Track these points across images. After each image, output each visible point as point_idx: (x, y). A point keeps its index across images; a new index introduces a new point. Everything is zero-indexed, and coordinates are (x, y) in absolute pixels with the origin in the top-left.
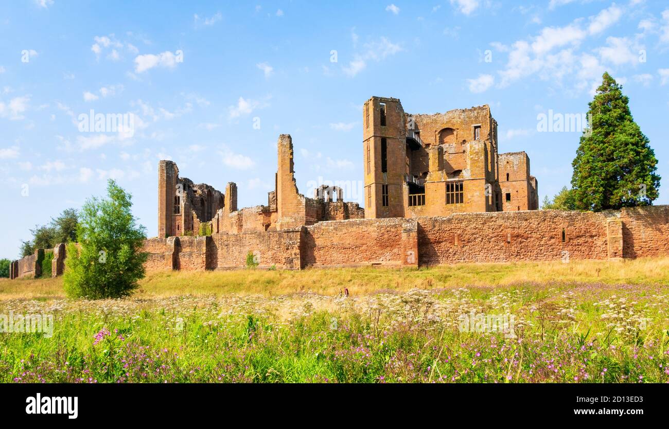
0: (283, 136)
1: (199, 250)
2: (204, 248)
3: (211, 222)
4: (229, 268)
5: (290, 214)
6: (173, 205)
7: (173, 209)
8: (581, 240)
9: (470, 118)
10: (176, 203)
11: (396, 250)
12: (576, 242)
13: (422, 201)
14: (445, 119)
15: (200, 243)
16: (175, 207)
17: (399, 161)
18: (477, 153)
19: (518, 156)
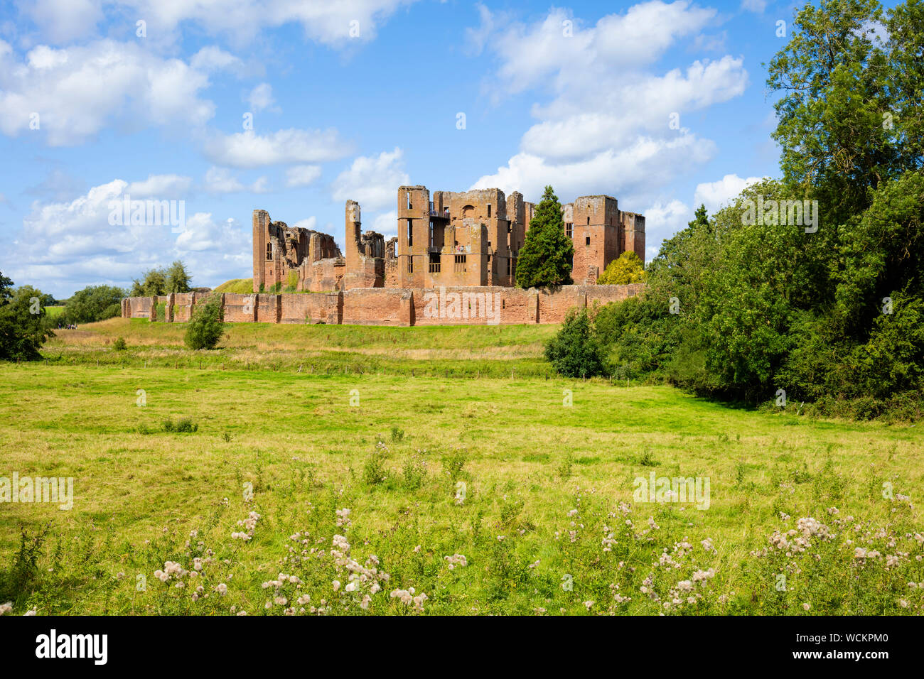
0: (349, 203)
1: (273, 305)
2: (276, 304)
3: (298, 268)
4: (293, 320)
5: (354, 270)
6: (266, 252)
7: (266, 255)
8: (514, 308)
9: (485, 198)
10: (268, 250)
11: (398, 311)
12: (511, 309)
13: (438, 269)
14: (467, 197)
15: (273, 300)
16: (268, 253)
17: (423, 236)
18: (476, 234)
19: (599, 200)
